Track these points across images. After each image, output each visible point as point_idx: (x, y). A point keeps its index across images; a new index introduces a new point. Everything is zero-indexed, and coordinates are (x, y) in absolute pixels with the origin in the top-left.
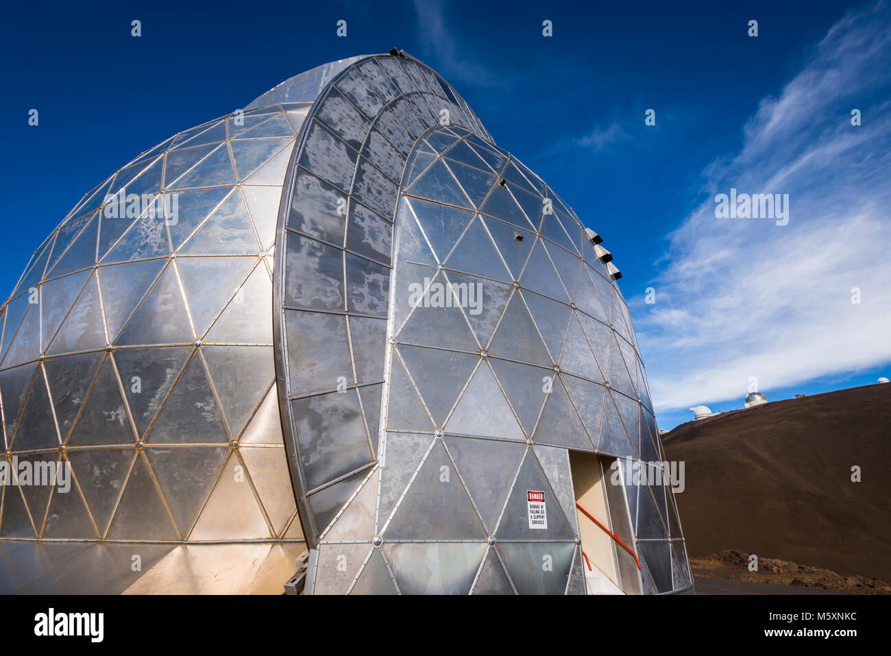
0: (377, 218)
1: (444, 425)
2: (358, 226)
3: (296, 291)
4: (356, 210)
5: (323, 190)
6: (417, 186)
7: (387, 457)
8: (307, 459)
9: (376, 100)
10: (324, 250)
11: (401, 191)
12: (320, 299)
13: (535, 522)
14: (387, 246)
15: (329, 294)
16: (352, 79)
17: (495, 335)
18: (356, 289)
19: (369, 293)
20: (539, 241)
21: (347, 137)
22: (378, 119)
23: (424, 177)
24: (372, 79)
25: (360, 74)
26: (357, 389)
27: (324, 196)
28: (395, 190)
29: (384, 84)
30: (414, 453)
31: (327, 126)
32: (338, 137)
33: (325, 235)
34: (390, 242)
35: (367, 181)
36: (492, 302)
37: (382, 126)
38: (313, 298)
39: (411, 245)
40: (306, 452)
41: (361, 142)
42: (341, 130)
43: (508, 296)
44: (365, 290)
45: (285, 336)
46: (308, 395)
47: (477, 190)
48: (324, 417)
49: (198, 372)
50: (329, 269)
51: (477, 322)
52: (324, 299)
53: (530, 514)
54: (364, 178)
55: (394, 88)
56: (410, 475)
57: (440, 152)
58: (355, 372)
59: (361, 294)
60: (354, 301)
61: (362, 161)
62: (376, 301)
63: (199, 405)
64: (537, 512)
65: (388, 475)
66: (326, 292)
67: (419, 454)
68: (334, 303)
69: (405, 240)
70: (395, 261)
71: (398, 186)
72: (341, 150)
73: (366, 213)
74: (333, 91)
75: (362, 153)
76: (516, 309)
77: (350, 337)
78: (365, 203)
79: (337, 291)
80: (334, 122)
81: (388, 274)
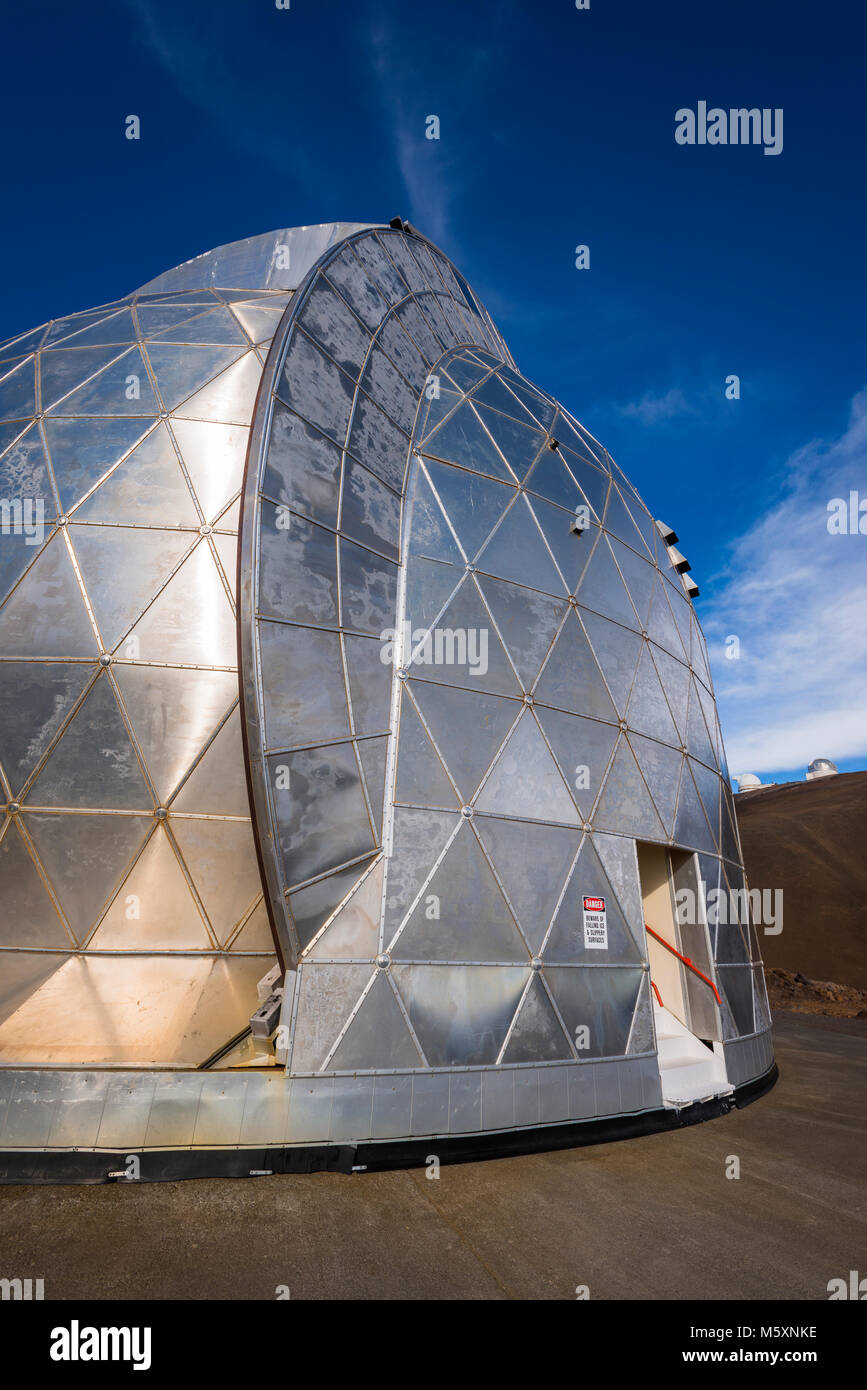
0: (382, 487)
1: (473, 800)
2: (354, 496)
3: (273, 593)
4: (353, 473)
5: (309, 438)
6: (434, 441)
7: (395, 843)
8: (287, 844)
9: (378, 300)
10: (311, 532)
11: (413, 448)
12: (306, 606)
13: (592, 940)
14: (394, 530)
15: (318, 599)
16: (346, 264)
17: (543, 672)
18: (354, 594)
19: (370, 601)
20: (603, 538)
21: (341, 357)
22: (381, 332)
23: (444, 429)
24: (372, 266)
25: (355, 257)
26: (355, 742)
27: (310, 448)
28: (406, 445)
29: (387, 275)
30: (432, 838)
31: (314, 337)
32: (328, 354)
33: (312, 509)
34: (398, 525)
35: (368, 428)
36: (539, 625)
37: (387, 342)
38: (297, 605)
39: (428, 532)
40: (285, 833)
41: (359, 365)
42: (332, 344)
43: (561, 616)
44: (365, 596)
45: (259, 660)
46: (290, 749)
47: (520, 454)
48: (310, 781)
49: (106, 702)
50: (317, 562)
51: (519, 652)
52: (311, 607)
53: (586, 929)
54: (364, 424)
55: (401, 283)
56: (427, 870)
57: (466, 390)
58: (352, 718)
59: (360, 602)
60: (350, 611)
61: (362, 397)
62: (380, 614)
63: (108, 752)
64: (596, 925)
65: (397, 868)
66: (314, 596)
67: (440, 840)
68: (324, 614)
69: (418, 524)
70: (405, 554)
71: (409, 439)
72: (333, 376)
73: (367, 478)
74: (319, 281)
75: (362, 384)
76: (572, 637)
77: (345, 666)
78: (366, 463)
79: (329, 596)
80: (324, 331)
81: (395, 574)
